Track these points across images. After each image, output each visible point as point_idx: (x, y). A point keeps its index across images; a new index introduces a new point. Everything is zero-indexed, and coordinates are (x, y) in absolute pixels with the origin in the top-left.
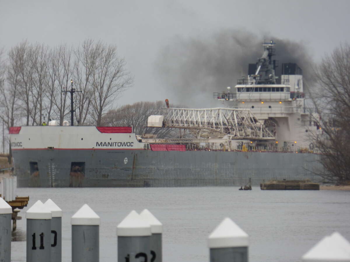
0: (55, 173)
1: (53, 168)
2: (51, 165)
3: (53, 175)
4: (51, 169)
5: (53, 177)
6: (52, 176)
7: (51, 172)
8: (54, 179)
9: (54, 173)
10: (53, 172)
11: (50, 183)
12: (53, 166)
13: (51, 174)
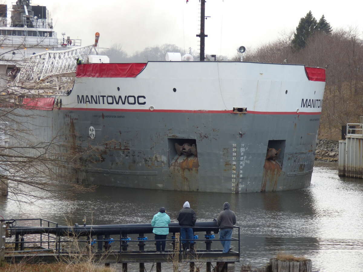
0: (244, 165)
1: (242, 154)
2: (239, 147)
3: (241, 167)
4: (239, 155)
5: (241, 172)
6: (238, 169)
7: (238, 161)
8: (241, 176)
9: (242, 165)
10: (241, 163)
11: (233, 185)
12: (242, 150)
13: (238, 165)
